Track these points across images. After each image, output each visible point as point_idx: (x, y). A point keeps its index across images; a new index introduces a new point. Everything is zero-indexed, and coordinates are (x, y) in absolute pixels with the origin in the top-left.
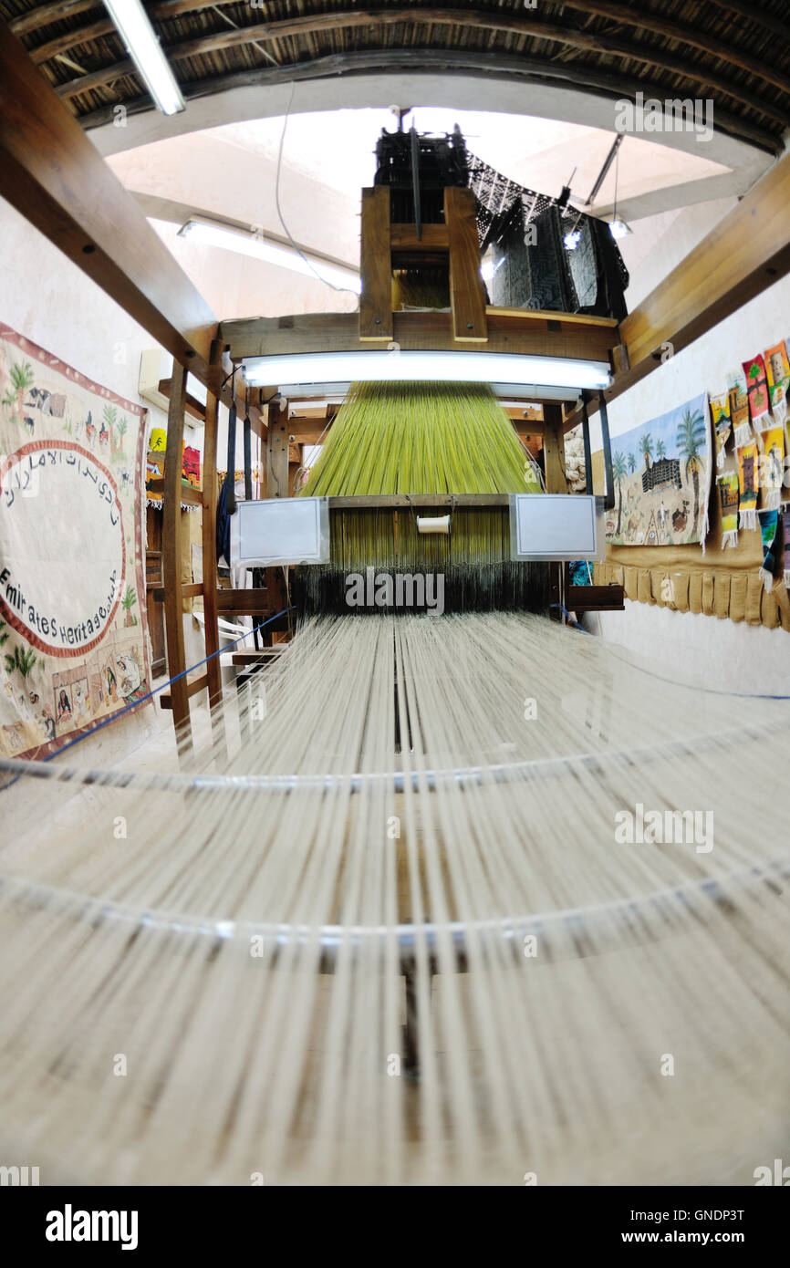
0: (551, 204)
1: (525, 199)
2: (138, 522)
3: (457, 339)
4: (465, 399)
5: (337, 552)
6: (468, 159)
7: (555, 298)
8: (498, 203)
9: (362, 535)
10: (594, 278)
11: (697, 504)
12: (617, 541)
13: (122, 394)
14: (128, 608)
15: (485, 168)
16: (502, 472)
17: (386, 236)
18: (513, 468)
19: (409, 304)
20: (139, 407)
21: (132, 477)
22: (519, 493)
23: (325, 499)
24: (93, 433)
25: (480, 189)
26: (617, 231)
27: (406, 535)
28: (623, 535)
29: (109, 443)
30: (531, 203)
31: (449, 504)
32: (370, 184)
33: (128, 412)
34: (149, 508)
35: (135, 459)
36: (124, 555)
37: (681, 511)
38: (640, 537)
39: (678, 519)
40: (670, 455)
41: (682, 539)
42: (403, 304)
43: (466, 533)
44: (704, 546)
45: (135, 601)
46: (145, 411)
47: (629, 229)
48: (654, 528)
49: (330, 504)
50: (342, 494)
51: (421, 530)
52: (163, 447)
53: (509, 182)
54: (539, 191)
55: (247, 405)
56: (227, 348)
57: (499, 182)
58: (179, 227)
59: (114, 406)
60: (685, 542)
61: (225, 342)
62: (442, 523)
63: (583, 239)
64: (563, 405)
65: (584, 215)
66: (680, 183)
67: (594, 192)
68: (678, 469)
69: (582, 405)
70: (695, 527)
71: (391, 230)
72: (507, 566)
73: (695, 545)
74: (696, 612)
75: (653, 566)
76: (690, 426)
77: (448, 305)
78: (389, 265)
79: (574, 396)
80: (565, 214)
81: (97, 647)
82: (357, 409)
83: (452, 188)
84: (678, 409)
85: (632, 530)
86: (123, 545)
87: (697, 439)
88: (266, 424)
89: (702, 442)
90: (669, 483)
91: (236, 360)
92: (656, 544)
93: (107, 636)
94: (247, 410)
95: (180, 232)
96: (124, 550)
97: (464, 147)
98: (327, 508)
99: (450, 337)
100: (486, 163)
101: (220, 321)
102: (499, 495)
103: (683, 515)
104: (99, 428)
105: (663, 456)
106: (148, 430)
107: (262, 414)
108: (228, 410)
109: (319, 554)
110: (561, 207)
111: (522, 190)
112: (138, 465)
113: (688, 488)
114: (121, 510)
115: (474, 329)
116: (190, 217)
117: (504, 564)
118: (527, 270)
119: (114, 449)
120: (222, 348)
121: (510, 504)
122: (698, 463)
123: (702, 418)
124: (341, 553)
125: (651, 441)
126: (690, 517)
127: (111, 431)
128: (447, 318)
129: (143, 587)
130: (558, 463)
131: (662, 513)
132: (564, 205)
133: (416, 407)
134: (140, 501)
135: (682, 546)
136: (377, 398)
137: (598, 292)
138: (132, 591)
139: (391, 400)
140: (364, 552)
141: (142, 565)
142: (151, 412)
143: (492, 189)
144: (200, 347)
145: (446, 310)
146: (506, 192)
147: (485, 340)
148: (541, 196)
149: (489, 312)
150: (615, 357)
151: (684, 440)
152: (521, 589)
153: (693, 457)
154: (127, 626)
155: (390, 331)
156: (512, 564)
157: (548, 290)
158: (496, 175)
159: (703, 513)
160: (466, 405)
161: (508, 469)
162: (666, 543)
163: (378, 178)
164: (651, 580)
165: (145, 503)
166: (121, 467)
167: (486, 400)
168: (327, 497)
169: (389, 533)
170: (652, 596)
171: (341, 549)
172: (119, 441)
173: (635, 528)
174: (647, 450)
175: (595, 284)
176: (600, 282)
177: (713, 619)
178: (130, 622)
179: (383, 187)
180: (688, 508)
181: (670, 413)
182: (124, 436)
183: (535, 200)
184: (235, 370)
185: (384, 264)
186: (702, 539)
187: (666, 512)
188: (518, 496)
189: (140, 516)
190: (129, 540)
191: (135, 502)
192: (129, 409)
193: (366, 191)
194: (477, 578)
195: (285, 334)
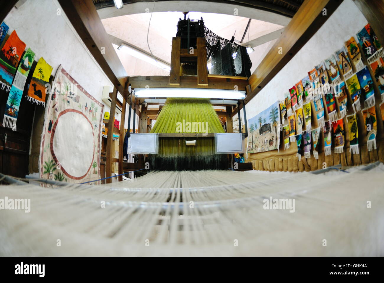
0: (229, 42)
1: (221, 41)
2: (99, 141)
3: (199, 85)
4: (201, 104)
5: (161, 151)
6: (205, 28)
7: (229, 72)
8: (213, 43)
9: (169, 146)
10: (241, 65)
11: (276, 137)
12: (252, 152)
13: (97, 99)
14: (94, 168)
15: (209, 31)
16: (212, 127)
17: (179, 52)
18: (216, 125)
19: (185, 74)
20: (102, 104)
21: (98, 126)
22: (218, 133)
23: (157, 134)
24: (87, 110)
25: (208, 38)
26: (249, 51)
27: (182, 146)
28: (254, 150)
29: (92, 114)
30: (223, 43)
31: (196, 136)
32: (175, 36)
33: (98, 105)
34: (103, 137)
35: (99, 120)
36: (94, 151)
37: (272, 139)
38: (259, 150)
39: (271, 142)
40: (267, 122)
41: (272, 149)
42: (183, 74)
43: (201, 146)
44: (279, 150)
45: (96, 166)
46: (103, 106)
47: (253, 50)
48: (263, 146)
49: (159, 136)
50: (163, 133)
51: (187, 144)
52: (108, 118)
53: (216, 36)
54: (225, 38)
55: (135, 104)
56: (130, 85)
57: (213, 36)
58: (118, 46)
59: (94, 102)
60: (273, 149)
61: (130, 82)
62: (193, 142)
63: (238, 53)
64: (232, 106)
65: (239, 46)
66: (268, 33)
67: (243, 39)
68: (270, 126)
69: (238, 106)
70: (276, 144)
71: (180, 50)
72: (214, 156)
73: (277, 150)
74: (278, 171)
75: (263, 159)
76: (274, 112)
77: (197, 74)
78: (179, 61)
79: (235, 103)
80: (233, 45)
81: (84, 178)
82: (168, 107)
83: (199, 38)
84: (270, 107)
85: (256, 148)
86: (94, 147)
87: (276, 116)
88: (141, 112)
89: (277, 117)
90: (267, 131)
91: (132, 89)
92: (264, 151)
93: (87, 175)
94: (135, 106)
95: (118, 48)
96: (94, 149)
97: (203, 24)
98: (158, 137)
99: (196, 84)
100: (210, 30)
101: (128, 76)
102: (211, 134)
103: (272, 141)
104: (89, 109)
105: (265, 123)
106: (104, 112)
107: (139, 108)
108: (129, 106)
109: (155, 151)
110: (232, 43)
111: (220, 38)
112: (100, 123)
113: (274, 132)
114: (94, 136)
115: (204, 82)
116: (121, 43)
117: (213, 156)
118: (221, 63)
119: (93, 116)
120: (129, 85)
121: (215, 136)
122: (276, 124)
123: (277, 109)
124: (162, 151)
125: (262, 119)
126: (274, 141)
127: (93, 110)
128: (196, 78)
129: (99, 162)
130: (231, 124)
131: (266, 141)
132: (233, 42)
133: (186, 107)
134: (100, 134)
135: (272, 151)
136: (174, 104)
137: (242, 69)
138: (96, 163)
139: (179, 104)
140: (169, 151)
141: (99, 155)
142: (105, 106)
143: (211, 38)
144: (122, 83)
145: (196, 76)
146: (216, 39)
147: (207, 85)
148: (226, 40)
149: (209, 76)
150: (247, 89)
151: (272, 117)
152: (219, 163)
153: (275, 122)
154: (93, 173)
155: (179, 82)
156: (215, 155)
157: (227, 70)
158: (213, 33)
159: (278, 139)
160: (202, 106)
161: (214, 126)
162: (267, 150)
163: (177, 34)
164: (263, 163)
165: (101, 135)
166: (95, 122)
167: (208, 104)
168: (158, 133)
169: (177, 146)
170: (263, 168)
171: (162, 150)
172: (95, 114)
173: (257, 147)
174: (261, 122)
175: (241, 67)
176: (243, 66)
177: (283, 172)
178: (95, 172)
179: (179, 37)
180: (274, 138)
181: (267, 109)
182: (97, 112)
183: (224, 41)
184: (132, 92)
185: (178, 61)
186: (278, 147)
187: (267, 141)
188: (217, 134)
189: (100, 139)
190: (96, 146)
191: (99, 134)
192: (98, 104)
193: (174, 38)
194: (205, 160)
195: (148, 82)
